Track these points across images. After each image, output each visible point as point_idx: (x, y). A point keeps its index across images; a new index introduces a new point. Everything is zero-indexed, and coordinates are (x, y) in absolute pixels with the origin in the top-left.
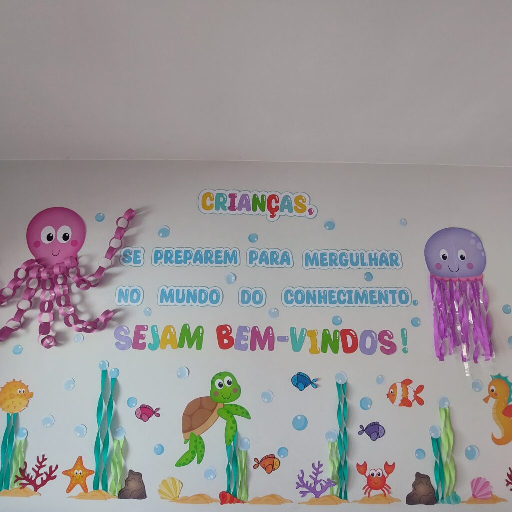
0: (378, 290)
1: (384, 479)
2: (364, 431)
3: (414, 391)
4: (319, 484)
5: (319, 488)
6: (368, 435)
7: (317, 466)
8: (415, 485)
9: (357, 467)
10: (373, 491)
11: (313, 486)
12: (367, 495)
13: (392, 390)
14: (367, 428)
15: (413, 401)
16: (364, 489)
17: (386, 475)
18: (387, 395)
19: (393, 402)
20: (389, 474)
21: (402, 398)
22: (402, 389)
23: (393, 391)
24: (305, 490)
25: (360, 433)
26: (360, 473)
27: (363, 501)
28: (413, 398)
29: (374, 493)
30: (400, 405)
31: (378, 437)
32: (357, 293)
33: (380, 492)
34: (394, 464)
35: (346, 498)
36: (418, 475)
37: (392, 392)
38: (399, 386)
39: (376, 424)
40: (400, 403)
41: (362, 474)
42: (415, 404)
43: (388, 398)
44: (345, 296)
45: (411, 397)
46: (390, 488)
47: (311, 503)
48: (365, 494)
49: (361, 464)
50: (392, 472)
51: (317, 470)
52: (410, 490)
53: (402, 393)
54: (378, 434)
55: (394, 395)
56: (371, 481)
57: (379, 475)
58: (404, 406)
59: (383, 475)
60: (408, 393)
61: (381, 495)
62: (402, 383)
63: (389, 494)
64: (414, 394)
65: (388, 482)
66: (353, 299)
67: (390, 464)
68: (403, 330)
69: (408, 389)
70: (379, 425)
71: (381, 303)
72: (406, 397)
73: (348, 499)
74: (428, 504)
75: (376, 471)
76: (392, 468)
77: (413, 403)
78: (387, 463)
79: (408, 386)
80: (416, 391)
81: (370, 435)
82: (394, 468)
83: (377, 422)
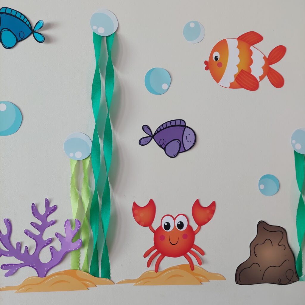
1: (191, 234)
2: (152, 137)
3: (265, 58)
4: (47, 248)
5: (45, 256)
6: (160, 146)
7: (42, 210)
8: (254, 246)
9: (133, 210)
10: (166, 258)
11: (32, 253)
12: (153, 267)
13: (216, 54)
14: (157, 132)
15: (262, 78)
16: (145, 256)
17: (195, 227)
18: (206, 63)
19: (217, 78)
20: (200, 224)
21: (236, 71)
22: (237, 52)
23: (219, 56)
24: (13, 260)
25: (143, 142)
26: (139, 223)
27: (144, 280)
28: (261, 72)
29: (168, 262)
30: (232, 86)
31: (182, 149)
33: (182, 260)
34: (214, 204)
35: (107, 275)
36: (262, 225)
37: (216, 58)
39: (178, 123)
40: (232, 80)
41: (145, 225)
42: (265, 84)
43: (206, 69)
45: (257, 70)
46: (203, 253)
47: (27, 287)
48: (148, 266)
49: (142, 203)
50: (209, 220)
51: (43, 218)
52: (244, 255)
53: (238, 61)
54: (181, 144)
55: (220, 65)
56: (163, 238)
57: (181, 226)
58: (242, 87)
59: (189, 227)
60: (251, 62)
61: (182, 267)
62: (238, 39)
63: (200, 264)
64: (263, 63)
65: (198, 241)
67: (205, 204)
69: (251, 53)
70: (185, 126)
72: (245, 69)
73: (111, 276)
74: (280, 283)
75: (174, 219)
76: (208, 211)
77: (260, 81)
78: (197, 202)
79: (251, 46)
80: (267, 57)
81: (163, 146)
82: (213, 212)
83: (180, 120)
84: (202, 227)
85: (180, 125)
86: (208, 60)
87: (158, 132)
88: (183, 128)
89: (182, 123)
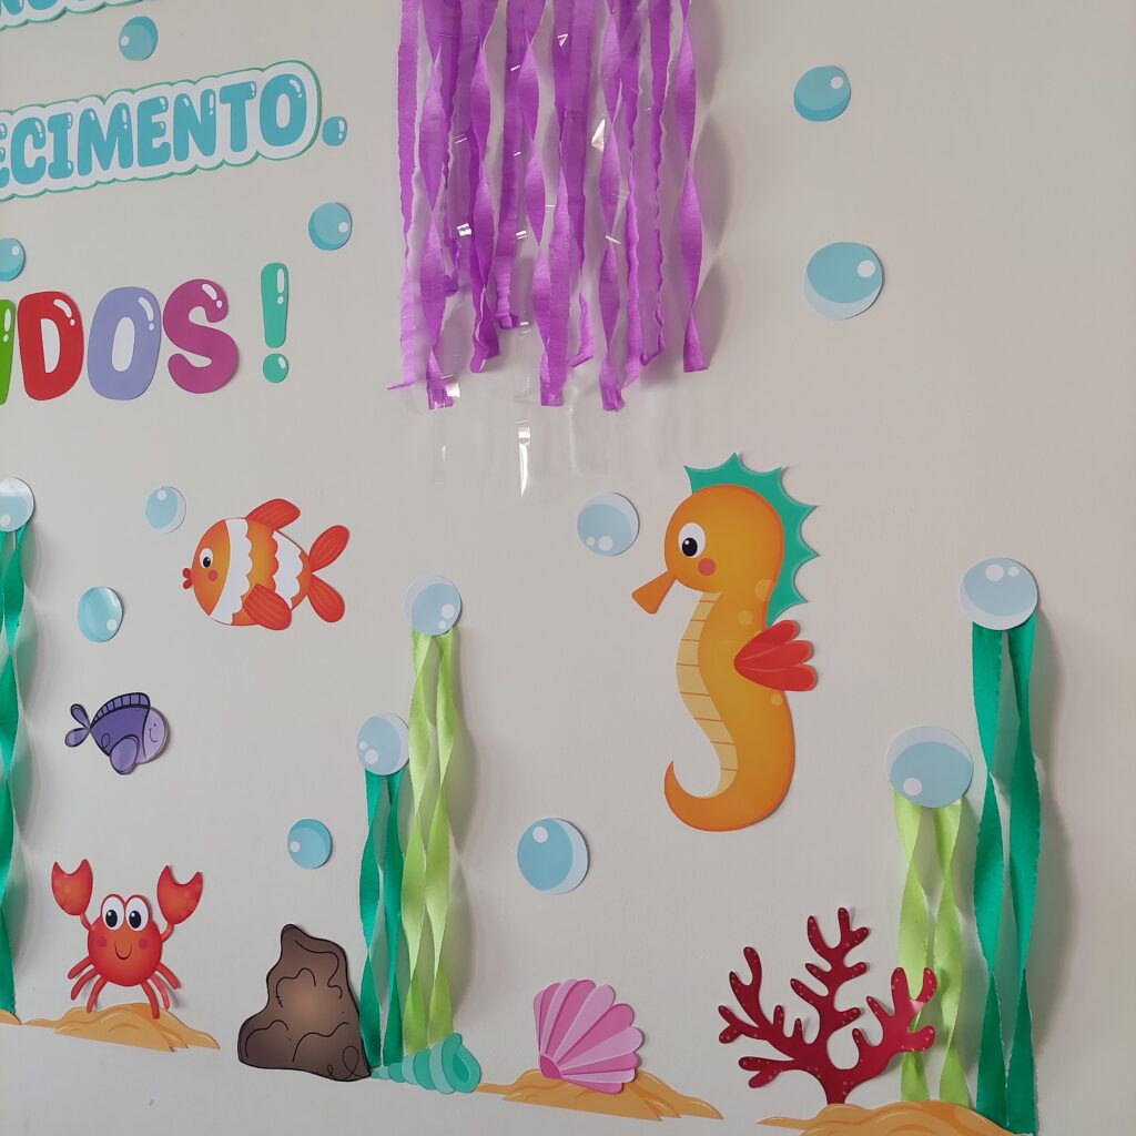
0: (171, 94)
2: (88, 728)
3: (303, 555)
6: (103, 749)
9: (53, 878)
12: (82, 1000)
13: (207, 553)
14: (98, 719)
15: (297, 601)
16: (71, 976)
18: (186, 572)
19: (208, 605)
20: (174, 919)
21: (245, 588)
22: (248, 545)
23: (211, 558)
25: (74, 740)
26: (62, 906)
28: (295, 589)
29: (113, 995)
30: (237, 620)
31: (141, 757)
32: (88, 123)
34: (198, 878)
35: (10, 1004)
36: (293, 936)
37: (207, 562)
38: (238, 531)
39: (135, 700)
40: (238, 606)
41: (73, 913)
42: (304, 613)
44: (39, 143)
45: (287, 584)
46: (176, 983)
48: (74, 996)
49: (70, 867)
50: (190, 913)
53: (248, 565)
54: (140, 747)
55: (213, 576)
56: (104, 942)
57: (136, 920)
58: (256, 622)
59: (152, 925)
60: (275, 566)
62: (249, 518)
63: (170, 1005)
66: (73, 154)
67: (183, 877)
68: (269, 273)
69: (274, 547)
70: (148, 708)
71: (182, 155)
72: (264, 583)
73: (16, 1006)
74: (331, 1075)
75: (125, 905)
76: (187, 894)
77: (294, 607)
78: (167, 872)
79: (275, 533)
80: (308, 553)
81: (108, 749)
82: (197, 897)
83: (139, 694)
84: (176, 926)
85: (139, 705)
86: (190, 567)
87: (100, 719)
88: (144, 711)
89: (143, 702)
